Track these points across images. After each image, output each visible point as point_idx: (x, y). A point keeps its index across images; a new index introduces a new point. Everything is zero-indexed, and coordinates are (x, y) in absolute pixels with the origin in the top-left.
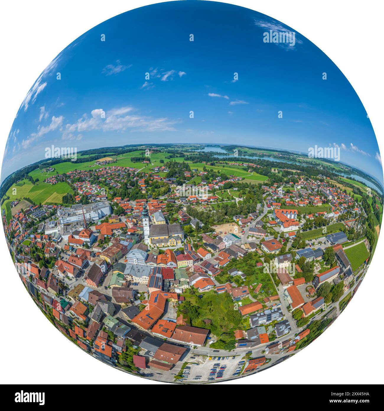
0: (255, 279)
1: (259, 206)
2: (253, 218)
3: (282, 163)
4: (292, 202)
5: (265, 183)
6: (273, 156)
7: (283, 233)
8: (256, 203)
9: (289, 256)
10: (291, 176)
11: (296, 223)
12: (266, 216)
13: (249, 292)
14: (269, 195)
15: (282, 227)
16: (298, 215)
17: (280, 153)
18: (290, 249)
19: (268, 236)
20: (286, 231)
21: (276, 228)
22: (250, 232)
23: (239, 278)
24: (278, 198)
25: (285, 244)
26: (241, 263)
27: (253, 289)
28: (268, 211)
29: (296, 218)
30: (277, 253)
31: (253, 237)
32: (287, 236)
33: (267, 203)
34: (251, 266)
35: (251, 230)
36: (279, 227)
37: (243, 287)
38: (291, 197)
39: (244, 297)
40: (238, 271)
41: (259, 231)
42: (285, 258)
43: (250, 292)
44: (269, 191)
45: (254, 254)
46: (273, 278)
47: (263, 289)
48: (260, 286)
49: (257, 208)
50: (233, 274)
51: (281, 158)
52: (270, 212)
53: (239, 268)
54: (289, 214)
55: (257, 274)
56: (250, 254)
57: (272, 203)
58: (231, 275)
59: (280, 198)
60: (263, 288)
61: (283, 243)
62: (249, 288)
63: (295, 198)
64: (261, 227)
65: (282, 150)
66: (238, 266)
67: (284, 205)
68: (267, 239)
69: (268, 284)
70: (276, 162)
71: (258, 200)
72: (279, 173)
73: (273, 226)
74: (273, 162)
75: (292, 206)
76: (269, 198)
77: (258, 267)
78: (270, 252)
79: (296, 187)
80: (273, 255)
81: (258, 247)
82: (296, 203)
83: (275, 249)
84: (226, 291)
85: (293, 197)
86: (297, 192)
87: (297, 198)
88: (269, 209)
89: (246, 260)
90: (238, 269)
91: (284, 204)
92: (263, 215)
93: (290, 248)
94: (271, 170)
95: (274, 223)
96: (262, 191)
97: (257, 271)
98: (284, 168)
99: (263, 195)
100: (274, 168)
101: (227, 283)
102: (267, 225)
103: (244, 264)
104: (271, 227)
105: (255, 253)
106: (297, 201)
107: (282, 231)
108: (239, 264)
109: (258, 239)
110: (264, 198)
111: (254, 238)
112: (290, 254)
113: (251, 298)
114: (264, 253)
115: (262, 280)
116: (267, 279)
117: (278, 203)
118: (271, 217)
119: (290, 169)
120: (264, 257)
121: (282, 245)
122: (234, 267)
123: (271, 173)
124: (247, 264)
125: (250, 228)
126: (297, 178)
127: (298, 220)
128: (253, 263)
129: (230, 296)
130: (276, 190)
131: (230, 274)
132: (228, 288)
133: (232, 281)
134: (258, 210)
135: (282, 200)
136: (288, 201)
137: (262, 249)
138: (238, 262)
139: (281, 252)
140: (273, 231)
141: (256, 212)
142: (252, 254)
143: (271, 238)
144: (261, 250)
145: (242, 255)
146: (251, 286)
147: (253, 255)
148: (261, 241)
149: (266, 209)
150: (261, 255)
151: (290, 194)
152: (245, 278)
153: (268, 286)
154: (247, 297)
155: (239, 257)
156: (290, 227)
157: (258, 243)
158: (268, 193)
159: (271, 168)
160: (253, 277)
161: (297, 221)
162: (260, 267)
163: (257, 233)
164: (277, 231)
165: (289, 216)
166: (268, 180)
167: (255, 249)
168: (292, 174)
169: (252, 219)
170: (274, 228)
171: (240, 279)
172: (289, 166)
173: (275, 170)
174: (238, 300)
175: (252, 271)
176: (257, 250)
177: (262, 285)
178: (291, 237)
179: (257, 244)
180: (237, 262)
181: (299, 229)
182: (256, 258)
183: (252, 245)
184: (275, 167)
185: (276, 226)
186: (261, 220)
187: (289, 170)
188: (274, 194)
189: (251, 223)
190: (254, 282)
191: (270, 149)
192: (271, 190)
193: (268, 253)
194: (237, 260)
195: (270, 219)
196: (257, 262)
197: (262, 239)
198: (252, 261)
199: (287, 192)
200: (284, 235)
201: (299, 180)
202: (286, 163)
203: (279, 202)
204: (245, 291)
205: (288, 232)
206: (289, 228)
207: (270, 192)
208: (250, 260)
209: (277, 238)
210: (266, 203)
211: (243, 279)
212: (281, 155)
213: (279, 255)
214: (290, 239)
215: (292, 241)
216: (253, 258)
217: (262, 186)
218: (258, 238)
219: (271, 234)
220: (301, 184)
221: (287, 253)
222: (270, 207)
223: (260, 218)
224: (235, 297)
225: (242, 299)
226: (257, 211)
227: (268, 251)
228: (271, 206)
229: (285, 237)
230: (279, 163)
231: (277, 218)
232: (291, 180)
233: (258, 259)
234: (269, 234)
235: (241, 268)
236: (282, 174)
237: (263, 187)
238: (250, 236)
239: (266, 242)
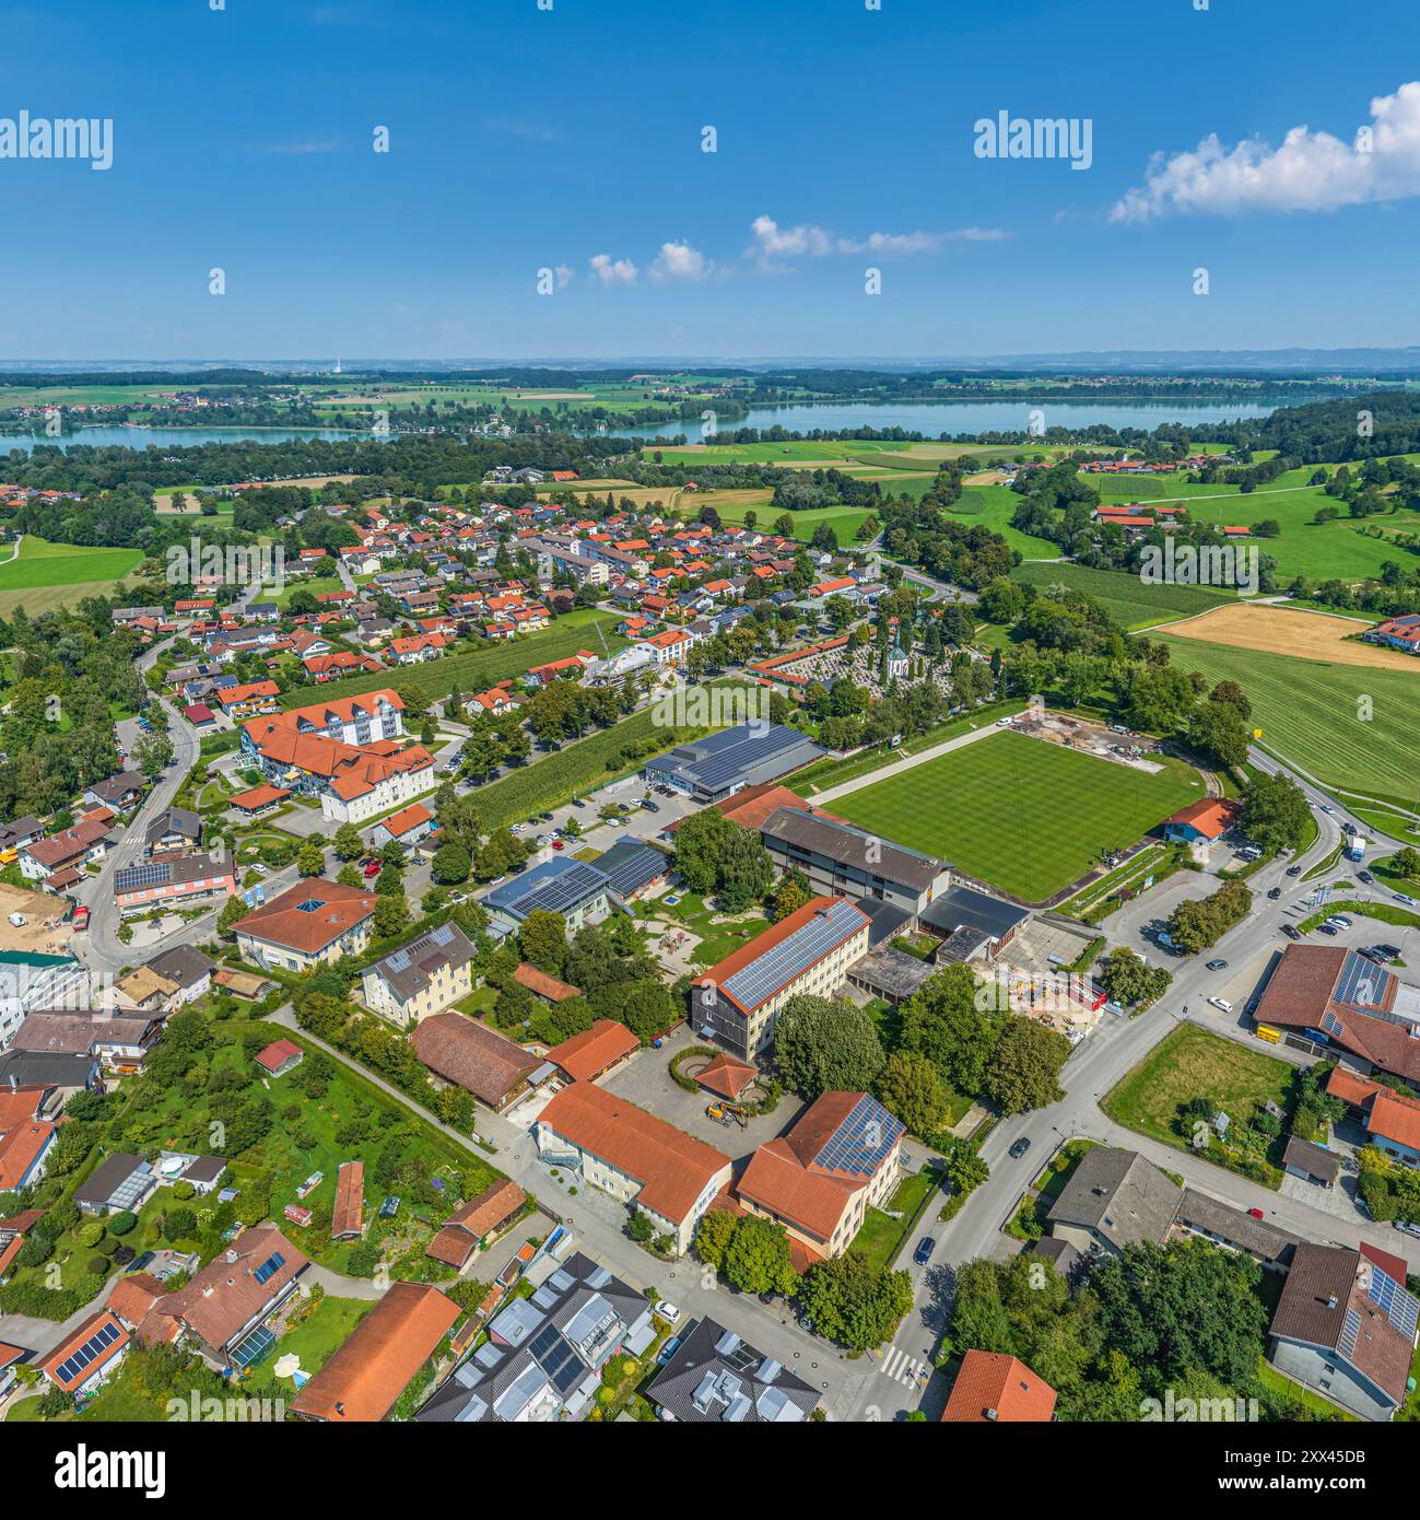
0: (295, 1152)
1: (129, 732)
2: (114, 810)
3: (223, 448)
4: (345, 658)
5: (130, 588)
6: (149, 415)
7: (347, 833)
8: (105, 723)
9: (443, 936)
10: (299, 516)
11: (410, 754)
12: (197, 776)
13: (304, 1257)
14: (175, 652)
15: (329, 803)
16: (413, 712)
17: (195, 389)
18: (432, 903)
19: (260, 879)
20: (361, 818)
21: (290, 823)
22: (127, 899)
23: (180, 1205)
24: (244, 658)
25: (391, 886)
26: (149, 1104)
27: (323, 1221)
28: (203, 741)
29: (400, 730)
30: (358, 951)
31: (155, 917)
32: (383, 836)
33: (181, 703)
34: (227, 1088)
35: (126, 881)
36: (310, 811)
37: (242, 1246)
38: (329, 633)
39: (287, 1310)
40: (153, 1157)
41: (186, 869)
42: (427, 953)
43: (314, 1253)
44: (169, 633)
45: (209, 1012)
46: (413, 1096)
47: (387, 1186)
48: (357, 1179)
49: (119, 748)
50: (121, 1199)
51: (205, 418)
52: (216, 747)
53: (152, 1135)
54: (346, 724)
55: (293, 1113)
56: (188, 1020)
57: (215, 691)
58: (113, 1211)
59: (260, 651)
60: (377, 1180)
61: (370, 884)
62: (289, 1226)
63: (361, 630)
64: (189, 842)
65: (206, 368)
66: (137, 1128)
67: (296, 683)
68: (255, 897)
69: (397, 1148)
70: (176, 451)
71: (113, 697)
72: (210, 512)
73: (267, 813)
74: (155, 455)
75: (349, 677)
76: (189, 667)
77: (279, 1075)
78: (313, 962)
79: (351, 571)
80: (338, 968)
81: (219, 964)
82: (377, 657)
83: (333, 935)
84: (138, 1343)
85: (347, 628)
86: (364, 595)
87: (369, 628)
88: (205, 731)
89: (171, 1068)
90: (144, 1150)
91: (300, 681)
92: (174, 779)
93: (431, 897)
94: (150, 502)
95: (266, 794)
96: (121, 639)
97: (283, 1102)
98: (242, 481)
99: (140, 661)
100: (175, 489)
101: (112, 1281)
102: (225, 823)
103: (174, 1100)
104: (255, 826)
105: (215, 1001)
106: (375, 642)
107: (335, 822)
108: (138, 1116)
109: (203, 918)
110: (150, 677)
111: (171, 924)
112: (445, 928)
113: (337, 1286)
114: (273, 977)
115: (347, 1138)
116: (376, 1114)
117: (255, 681)
118: (239, 773)
119: (283, 474)
120: (285, 1000)
121: (368, 895)
122: (108, 1149)
123: (156, 524)
124: (192, 1091)
125: (118, 874)
126: (345, 516)
127: (417, 738)
128: (232, 1060)
129: (186, 1356)
130: (215, 614)
131: (105, 1213)
132: (139, 1312)
133: (140, 1252)
134: (135, 756)
135: (280, 659)
136: (316, 656)
137: (247, 961)
138: (121, 1109)
139: (382, 931)
140: (276, 843)
141: (120, 771)
142: (196, 1016)
143: (284, 881)
144: (247, 970)
145: (135, 1052)
146: (291, 1211)
147: (211, 1017)
148: (222, 920)
149: (186, 740)
150: (260, 999)
151: (323, 617)
152: (228, 1182)
153: (407, 1157)
154: (306, 1292)
155: (115, 1069)
156: (384, 789)
157: (212, 937)
158: (169, 644)
159: (146, 495)
160: (277, 1149)
161: (410, 744)
162: (288, 1068)
163: (180, 888)
164: (306, 832)
165: (350, 735)
166: (148, 567)
167: (208, 976)
168: (305, 500)
169: (109, 821)
170: (277, 823)
171: (190, 1205)
172: (269, 460)
173: (178, 501)
174: (260, 1349)
175: (248, 1116)
176: (218, 979)
177: (358, 1165)
178: (411, 837)
179: (204, 948)
180: (117, 1106)
181: (440, 782)
182: (238, 1027)
183: (174, 963)
184: (175, 484)
185: (288, 810)
186: (174, 803)
187: (277, 484)
188: (213, 639)
189: (109, 845)
190: (297, 1175)
191: (111, 369)
192: (182, 624)
193: (301, 967)
194: (112, 1097)
195: (236, 783)
196: (255, 1047)
197: (228, 908)
198: (219, 1057)
199: (299, 611)
200: (359, 841)
201: (358, 528)
202: (251, 446)
203: (262, 674)
204: (273, 1265)
205: (379, 816)
206: (374, 796)
207: (184, 635)
208: (200, 1056)
209: (322, 872)
210: (175, 703)
211: (212, 1195)
212: (202, 403)
213: (374, 957)
214: (408, 846)
215: (429, 855)
216: (218, 1038)
217: (116, 613)
218: (197, 913)
219: (275, 860)
220: (377, 548)
221: (421, 928)
222: (211, 720)
223: (161, 799)
224: (223, 1350)
225: (278, 1327)
226: (130, 765)
227: (300, 960)
228: (216, 712)
229: (367, 846)
230: (198, 450)
231: (276, 764)
232: (307, 536)
233: (252, 1028)
234: (260, 868)
235: (164, 1133)
236: (236, 517)
237: (121, 617)
238: (140, 918)
239: (261, 913)
